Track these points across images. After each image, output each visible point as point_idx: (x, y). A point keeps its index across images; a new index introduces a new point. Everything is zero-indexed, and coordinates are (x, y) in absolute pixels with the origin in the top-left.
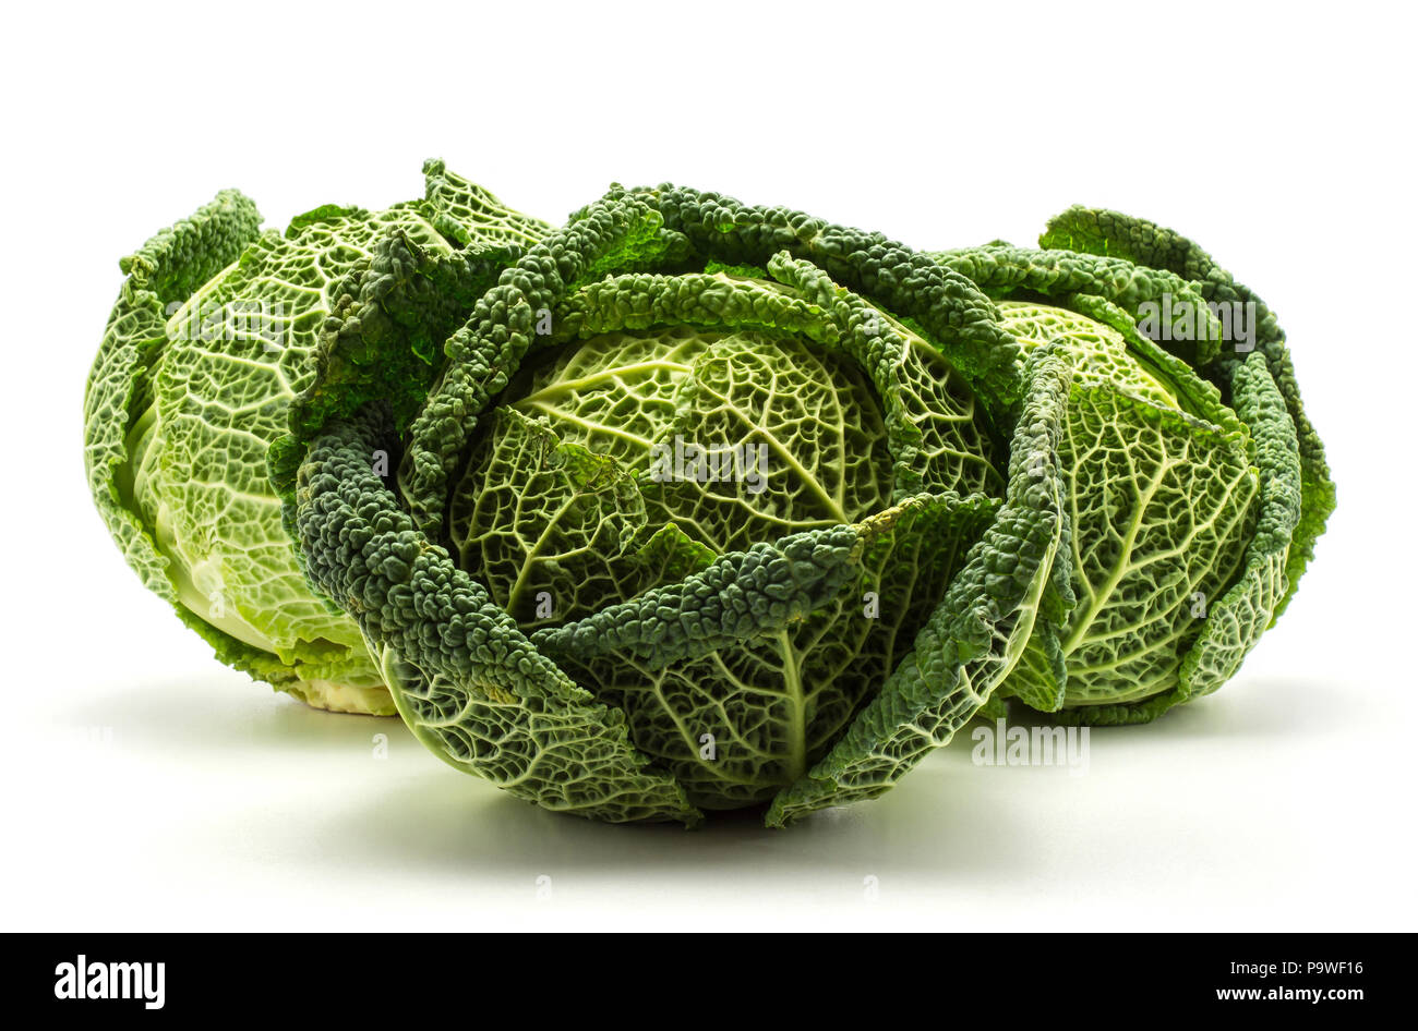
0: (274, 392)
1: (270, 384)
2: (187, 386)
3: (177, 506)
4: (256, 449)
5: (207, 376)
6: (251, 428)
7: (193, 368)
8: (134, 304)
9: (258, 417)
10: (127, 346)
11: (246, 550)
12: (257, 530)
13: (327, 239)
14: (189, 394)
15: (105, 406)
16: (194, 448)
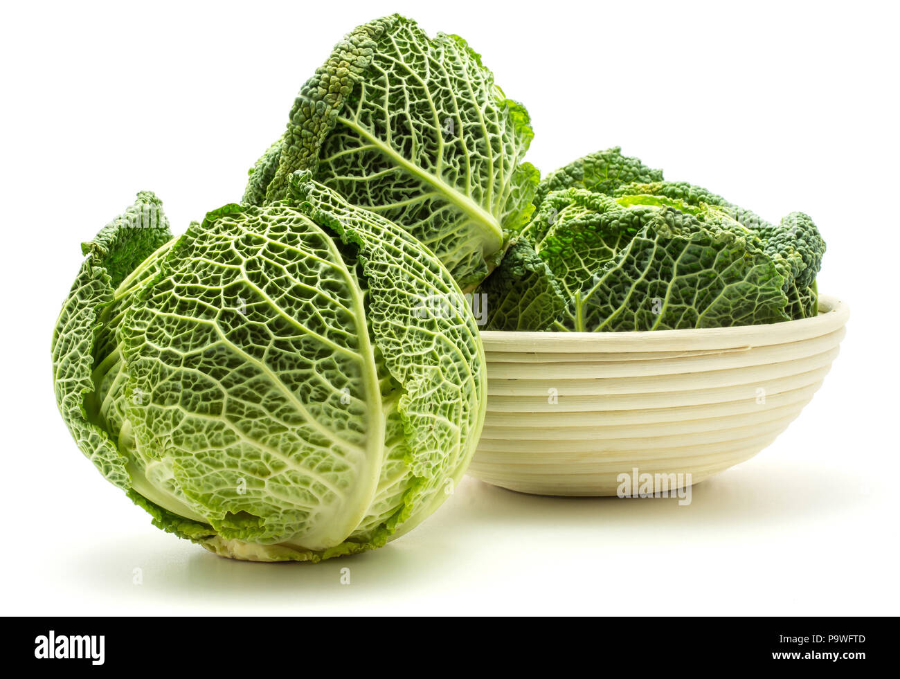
0: (213, 340)
1: (209, 334)
2: (145, 335)
3: (138, 423)
4: (202, 381)
5: (160, 329)
6: (198, 366)
7: (149, 323)
8: (92, 277)
9: (203, 359)
10: (86, 308)
11: (194, 453)
12: (203, 439)
13: (235, 228)
14: (147, 342)
15: (73, 351)
16: (154, 381)
